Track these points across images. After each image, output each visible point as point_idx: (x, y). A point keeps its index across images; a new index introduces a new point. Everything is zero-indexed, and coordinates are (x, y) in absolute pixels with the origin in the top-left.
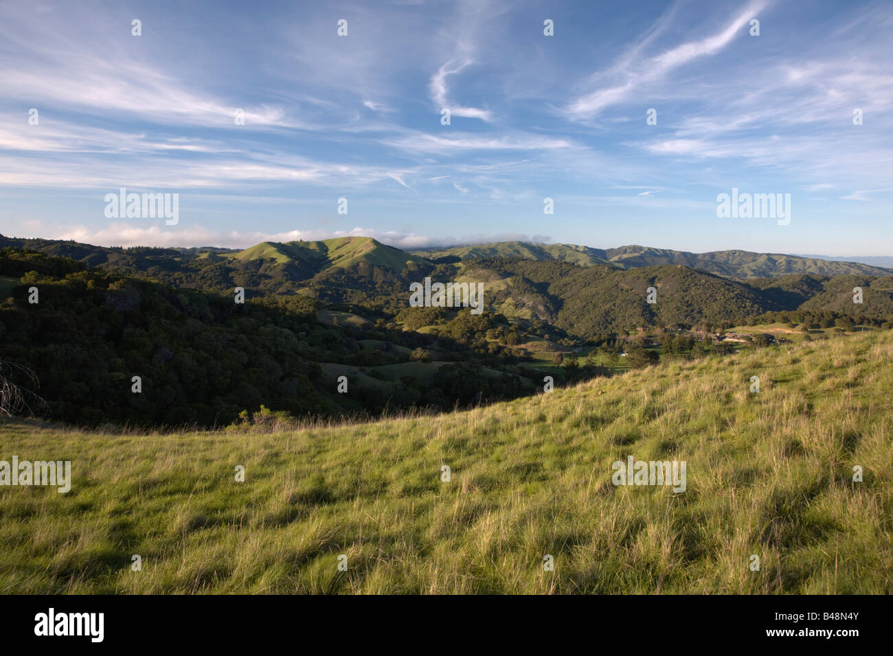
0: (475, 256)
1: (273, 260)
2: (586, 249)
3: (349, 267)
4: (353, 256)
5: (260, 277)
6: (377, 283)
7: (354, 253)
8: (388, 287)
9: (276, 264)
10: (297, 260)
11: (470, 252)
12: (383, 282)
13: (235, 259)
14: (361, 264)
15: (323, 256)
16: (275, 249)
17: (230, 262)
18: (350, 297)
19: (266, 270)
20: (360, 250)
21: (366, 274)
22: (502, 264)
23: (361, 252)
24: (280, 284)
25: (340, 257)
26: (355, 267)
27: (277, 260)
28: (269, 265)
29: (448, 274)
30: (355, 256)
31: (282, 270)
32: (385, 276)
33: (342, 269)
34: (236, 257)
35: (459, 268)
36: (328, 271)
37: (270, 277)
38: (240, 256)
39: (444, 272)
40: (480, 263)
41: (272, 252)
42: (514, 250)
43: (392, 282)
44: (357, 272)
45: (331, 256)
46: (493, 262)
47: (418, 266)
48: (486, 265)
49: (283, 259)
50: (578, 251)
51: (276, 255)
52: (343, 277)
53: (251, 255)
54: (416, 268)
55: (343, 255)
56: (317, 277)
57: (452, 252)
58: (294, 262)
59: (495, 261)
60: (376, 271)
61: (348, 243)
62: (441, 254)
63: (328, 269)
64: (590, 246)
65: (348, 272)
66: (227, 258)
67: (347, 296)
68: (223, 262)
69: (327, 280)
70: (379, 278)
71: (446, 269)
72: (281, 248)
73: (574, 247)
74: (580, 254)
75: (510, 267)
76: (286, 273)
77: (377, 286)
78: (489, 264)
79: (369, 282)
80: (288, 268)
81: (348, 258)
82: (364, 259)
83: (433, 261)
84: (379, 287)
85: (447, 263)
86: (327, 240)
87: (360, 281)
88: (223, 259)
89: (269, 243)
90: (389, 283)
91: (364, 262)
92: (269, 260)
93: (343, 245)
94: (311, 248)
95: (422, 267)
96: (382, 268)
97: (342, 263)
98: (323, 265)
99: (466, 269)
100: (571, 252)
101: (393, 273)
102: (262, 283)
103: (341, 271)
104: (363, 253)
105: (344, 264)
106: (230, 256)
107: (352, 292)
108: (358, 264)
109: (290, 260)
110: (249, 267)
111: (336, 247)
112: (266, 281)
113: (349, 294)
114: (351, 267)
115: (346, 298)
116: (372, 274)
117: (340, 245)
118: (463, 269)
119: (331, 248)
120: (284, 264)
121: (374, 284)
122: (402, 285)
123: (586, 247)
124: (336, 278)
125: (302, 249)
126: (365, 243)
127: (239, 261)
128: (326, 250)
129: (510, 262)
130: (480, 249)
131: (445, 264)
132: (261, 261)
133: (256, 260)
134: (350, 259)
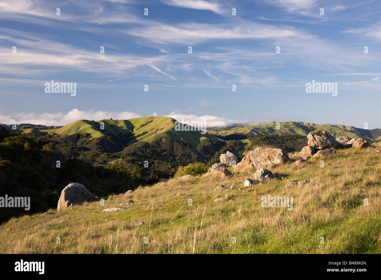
0: (256, 134)
1: (88, 135)
2: (353, 129)
3: (153, 142)
4: (156, 133)
5: (80, 149)
6: (177, 156)
7: (157, 130)
8: (186, 159)
9: (91, 139)
10: (108, 135)
11: (252, 130)
12: (183, 155)
13: (55, 134)
14: (163, 140)
15: (130, 133)
16: (91, 126)
17: (51, 137)
18: (157, 167)
19: (82, 144)
20: (162, 128)
21: (168, 148)
22: (283, 141)
23: (162, 129)
24: (97, 155)
25: (144, 133)
26: (158, 142)
27: (91, 135)
28: (85, 139)
29: (237, 149)
30: (157, 133)
31: (96, 144)
32: (184, 150)
33: (147, 143)
34: (56, 133)
35: (246, 144)
36: (135, 145)
37: (89, 150)
38: (59, 132)
39: (233, 147)
40: (264, 140)
41: (87, 129)
42: (289, 129)
43: (190, 155)
44: (160, 146)
45: (136, 132)
46: (275, 139)
47: (211, 141)
48: (270, 141)
49: (96, 135)
50: (347, 131)
51: (91, 131)
52: (148, 150)
53: (70, 130)
54: (210, 143)
55: (147, 132)
56: (126, 150)
57: (235, 131)
58: (106, 137)
59: (277, 139)
60: (176, 145)
61: (151, 122)
62: (226, 133)
63: (135, 144)
64: (356, 127)
65: (152, 146)
66: (48, 133)
67: (154, 166)
68: (44, 137)
69: (135, 152)
70: (179, 151)
71: (235, 144)
72: (95, 125)
73: (341, 127)
74: (350, 133)
75: (290, 144)
76: (100, 146)
77: (177, 158)
78: (272, 140)
79: (171, 155)
80: (101, 142)
81: (152, 134)
82: (166, 135)
83: (223, 138)
84: (178, 159)
85: (236, 140)
86: (132, 119)
87: (162, 154)
88: (45, 134)
89: (84, 121)
90: (186, 155)
91: (166, 137)
92: (85, 135)
93: (147, 124)
94: (119, 126)
95: (214, 142)
96: (181, 143)
97: (147, 138)
98: (130, 139)
99: (253, 145)
100: (340, 131)
101: (191, 147)
102: (82, 154)
103: (147, 145)
104: (164, 130)
105: (149, 139)
106: (50, 132)
107: (159, 163)
108: (161, 140)
109: (103, 135)
110: (68, 141)
111: (140, 125)
112: (85, 153)
113: (156, 164)
114: (155, 142)
115: (154, 168)
116: (172, 149)
117: (144, 123)
118: (249, 145)
119: (137, 126)
120: (98, 139)
121: (174, 156)
122: (198, 158)
123: (353, 127)
124: (142, 151)
125: (112, 126)
126: (165, 122)
127: (59, 136)
128: (133, 128)
129: (291, 139)
130: (259, 128)
131: (234, 141)
132: (78, 136)
133: (74, 135)
134: (153, 136)
